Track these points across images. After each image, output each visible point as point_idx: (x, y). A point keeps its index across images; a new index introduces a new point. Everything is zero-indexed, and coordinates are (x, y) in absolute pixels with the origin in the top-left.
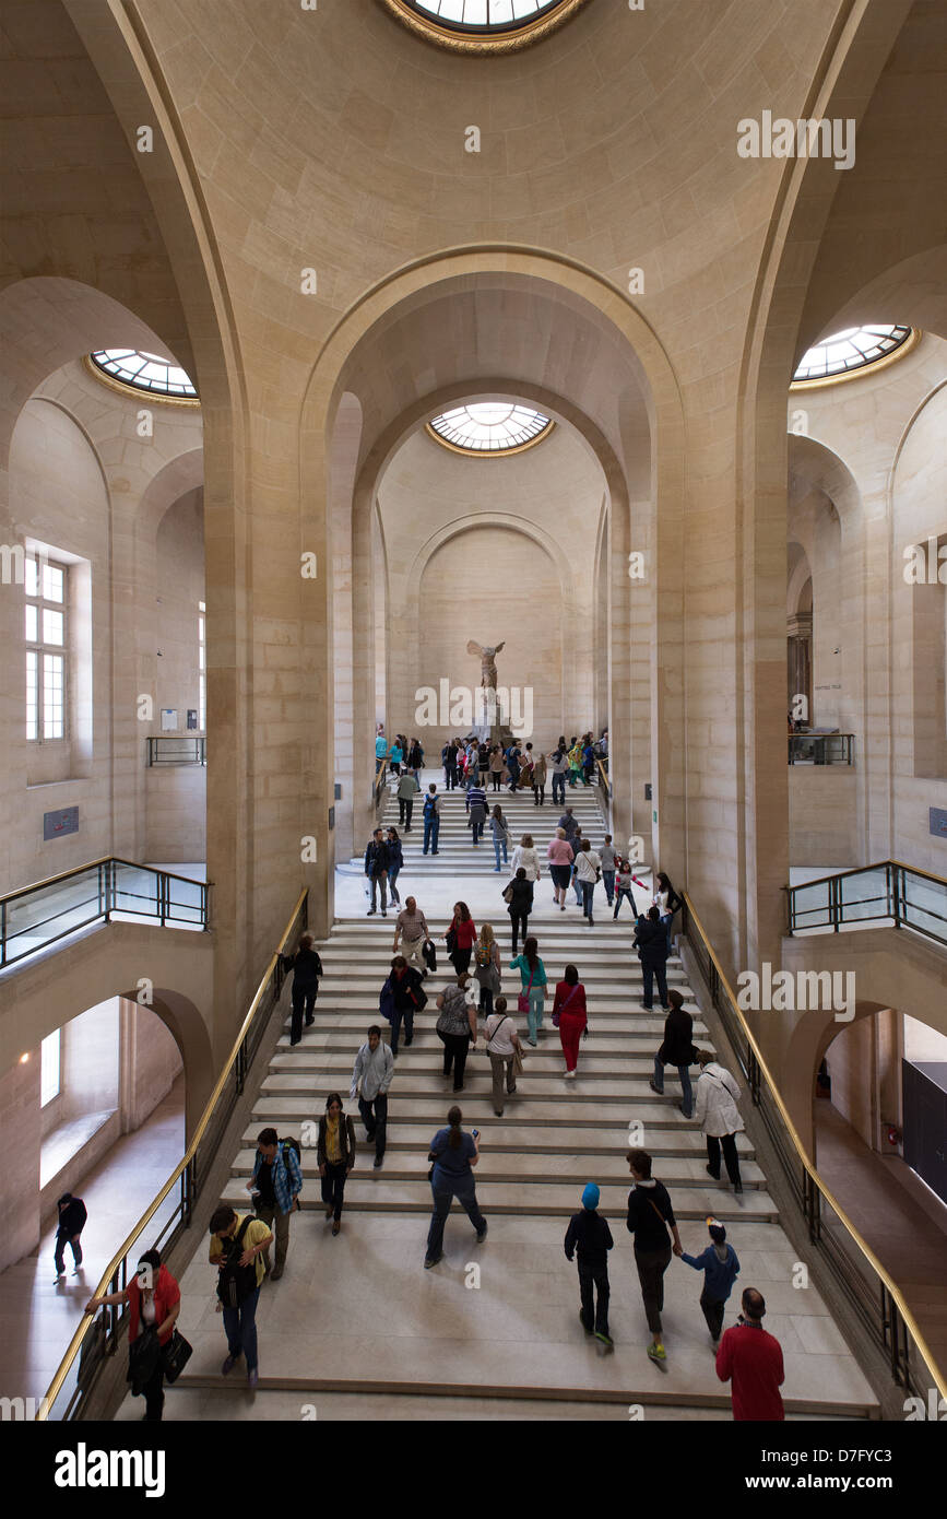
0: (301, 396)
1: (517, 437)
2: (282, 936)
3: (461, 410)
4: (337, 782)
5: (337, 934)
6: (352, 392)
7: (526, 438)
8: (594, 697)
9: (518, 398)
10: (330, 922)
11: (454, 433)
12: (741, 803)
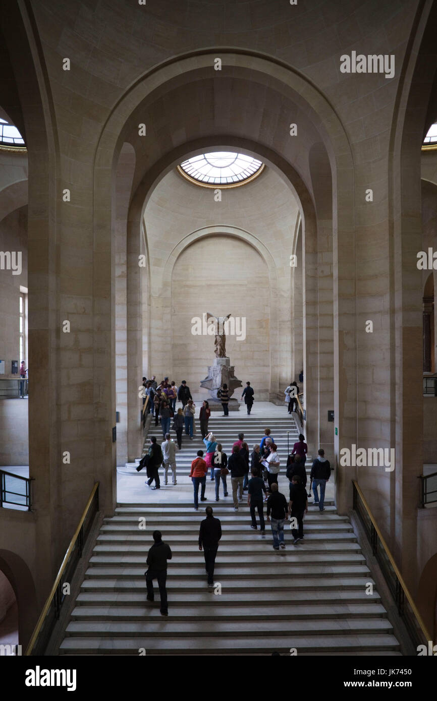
0: (95, 144)
1: (239, 176)
2: (82, 515)
3: (201, 156)
4: (116, 410)
5: (119, 514)
6: (130, 142)
7: (245, 177)
8: (292, 352)
9: (241, 149)
10: (114, 506)
11: (196, 172)
12: (393, 421)
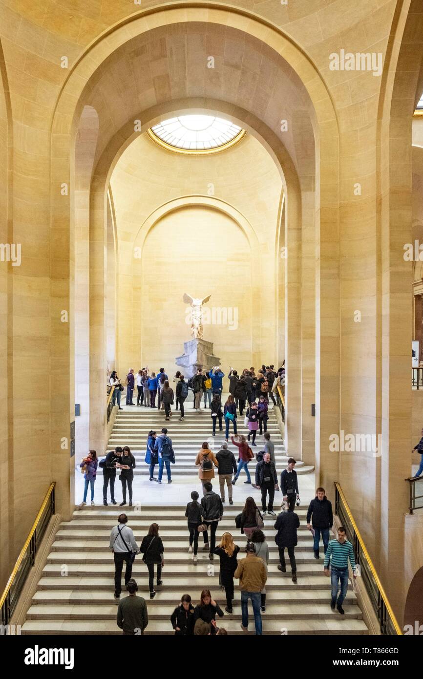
0: (53, 108)
2: (35, 519)
3: (174, 119)
4: (77, 403)
5: (77, 518)
6: (92, 105)
7: (224, 142)
8: (276, 337)
9: (218, 111)
10: (72, 509)
11: (169, 136)
12: (379, 418)
